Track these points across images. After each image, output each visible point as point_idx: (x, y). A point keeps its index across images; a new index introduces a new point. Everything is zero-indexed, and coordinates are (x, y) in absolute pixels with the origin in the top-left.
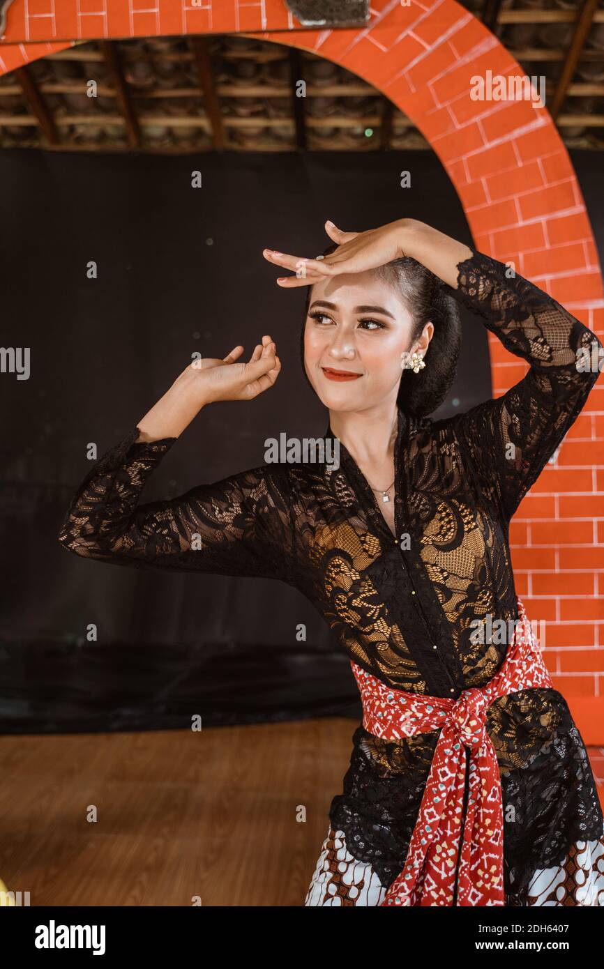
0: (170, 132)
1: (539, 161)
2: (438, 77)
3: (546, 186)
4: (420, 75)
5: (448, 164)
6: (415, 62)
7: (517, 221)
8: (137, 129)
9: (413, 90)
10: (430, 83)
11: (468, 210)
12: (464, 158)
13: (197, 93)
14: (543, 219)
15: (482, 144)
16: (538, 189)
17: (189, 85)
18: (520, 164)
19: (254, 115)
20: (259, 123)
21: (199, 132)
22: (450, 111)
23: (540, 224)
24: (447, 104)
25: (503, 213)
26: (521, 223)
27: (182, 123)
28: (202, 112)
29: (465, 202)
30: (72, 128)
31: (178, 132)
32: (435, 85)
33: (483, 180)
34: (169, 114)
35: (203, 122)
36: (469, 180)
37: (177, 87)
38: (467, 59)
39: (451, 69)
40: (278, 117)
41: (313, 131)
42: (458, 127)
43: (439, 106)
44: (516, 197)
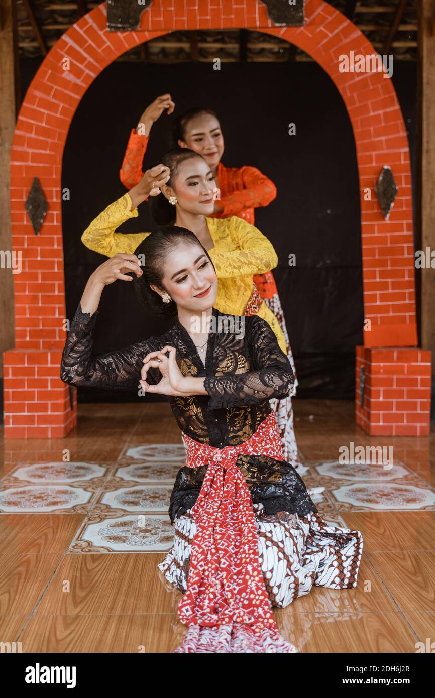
0: (163, 49)
1: (379, 86)
2: (334, 49)
3: (383, 97)
4: (326, 48)
5: (340, 88)
6: (324, 41)
7: (369, 113)
9: (324, 54)
10: (331, 51)
11: (348, 108)
12: (346, 85)
14: (381, 112)
15: (354, 78)
16: (379, 99)
18: (371, 87)
19: (216, 41)
20: (218, 46)
21: (181, 50)
23: (379, 115)
25: (364, 110)
26: (372, 114)
28: (187, 41)
29: (347, 105)
32: (333, 52)
33: (355, 95)
35: (186, 46)
36: (349, 95)
38: (348, 40)
39: (340, 44)
40: (230, 43)
41: (250, 50)
44: (369, 102)
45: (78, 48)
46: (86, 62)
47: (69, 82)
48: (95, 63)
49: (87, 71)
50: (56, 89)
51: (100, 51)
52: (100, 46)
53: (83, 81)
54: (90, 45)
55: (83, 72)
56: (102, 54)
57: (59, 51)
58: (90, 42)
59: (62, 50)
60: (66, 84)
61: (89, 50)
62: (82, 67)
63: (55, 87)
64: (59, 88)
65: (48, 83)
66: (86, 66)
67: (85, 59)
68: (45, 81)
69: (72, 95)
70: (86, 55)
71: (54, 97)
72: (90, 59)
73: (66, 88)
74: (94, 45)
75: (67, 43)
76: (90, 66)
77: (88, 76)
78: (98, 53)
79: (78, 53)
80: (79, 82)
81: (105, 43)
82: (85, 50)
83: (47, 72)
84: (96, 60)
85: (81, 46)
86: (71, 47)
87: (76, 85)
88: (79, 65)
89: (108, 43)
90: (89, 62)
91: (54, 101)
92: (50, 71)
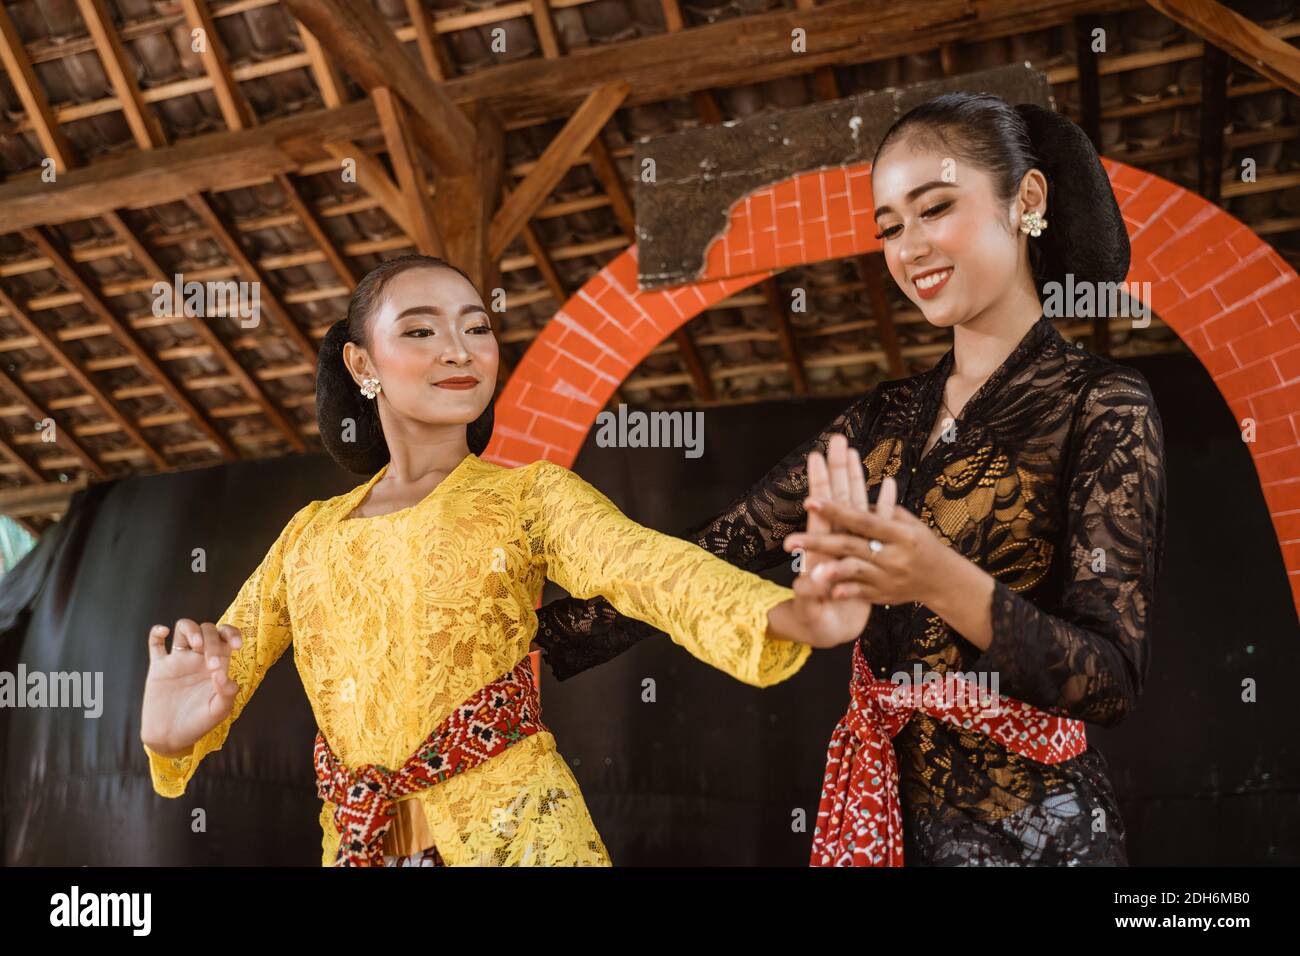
0: (839, 374)
1: (1291, 318)
2: (1157, 252)
5: (1185, 334)
8: (803, 373)
10: (1149, 259)
11: (1216, 379)
12: (1202, 326)
13: (871, 323)
15: (1221, 309)
17: (860, 317)
18: (1270, 324)
21: (873, 368)
22: (1176, 281)
24: (1172, 276)
25: (1261, 376)
26: (1284, 384)
27: (851, 360)
28: (875, 345)
29: (1212, 371)
30: (728, 382)
31: (848, 372)
32: (1155, 259)
33: (1229, 346)
34: (837, 352)
35: (878, 357)
36: (1211, 347)
37: (846, 321)
38: (1187, 230)
39: (1170, 242)
42: (1189, 296)
43: (1164, 279)
44: (1272, 358)
45: (585, 333)
46: (600, 358)
47: (565, 399)
48: (617, 357)
49: (601, 375)
50: (539, 418)
51: (627, 332)
52: (626, 324)
53: (592, 396)
54: (609, 323)
55: (594, 376)
56: (632, 337)
57: (548, 344)
58: (609, 318)
59: (554, 341)
60: (560, 405)
61: (609, 335)
62: (591, 367)
63: (537, 413)
64: (544, 415)
65: (524, 408)
66: (599, 367)
67: (599, 351)
68: (518, 404)
69: (570, 424)
70: (599, 344)
71: (535, 433)
72: (609, 351)
73: (559, 415)
74: (616, 323)
75: (563, 327)
76: (608, 364)
77: (604, 382)
78: (626, 336)
79: (585, 342)
80: (584, 397)
81: (638, 315)
82: (599, 336)
83: (523, 387)
84: (619, 351)
85: (590, 329)
86: (573, 334)
87: (579, 404)
88: (585, 364)
89: (645, 315)
90: (607, 356)
91: (533, 441)
92: (528, 385)
